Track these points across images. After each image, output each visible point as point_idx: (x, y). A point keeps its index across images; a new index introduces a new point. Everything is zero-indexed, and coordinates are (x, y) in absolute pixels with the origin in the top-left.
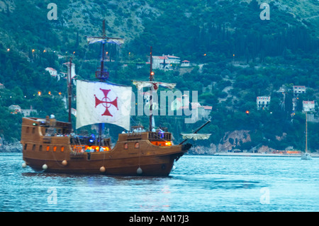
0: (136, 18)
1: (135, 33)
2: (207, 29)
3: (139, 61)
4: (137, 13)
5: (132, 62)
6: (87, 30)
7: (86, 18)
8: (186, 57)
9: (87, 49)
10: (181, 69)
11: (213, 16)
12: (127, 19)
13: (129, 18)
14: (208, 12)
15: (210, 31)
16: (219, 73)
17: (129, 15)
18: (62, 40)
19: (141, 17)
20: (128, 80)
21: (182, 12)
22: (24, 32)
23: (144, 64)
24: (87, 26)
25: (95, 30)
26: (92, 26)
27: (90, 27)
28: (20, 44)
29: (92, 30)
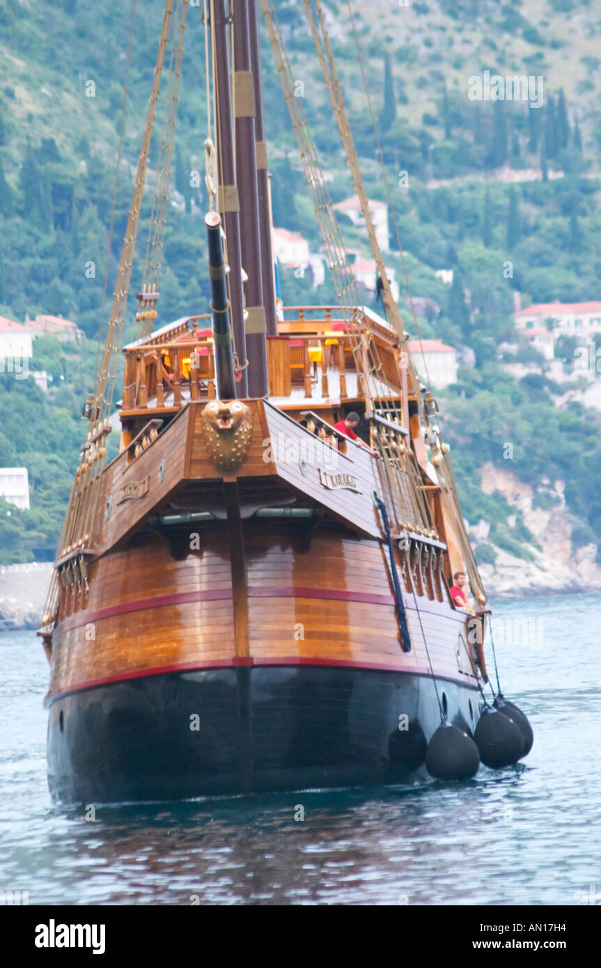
6: (428, 43)
9: (437, 133)
18: (318, 101)
22: (147, 77)
24: (429, 25)
25: (466, 42)
26: (451, 23)
27: (443, 29)
28: (133, 134)
29: (451, 42)
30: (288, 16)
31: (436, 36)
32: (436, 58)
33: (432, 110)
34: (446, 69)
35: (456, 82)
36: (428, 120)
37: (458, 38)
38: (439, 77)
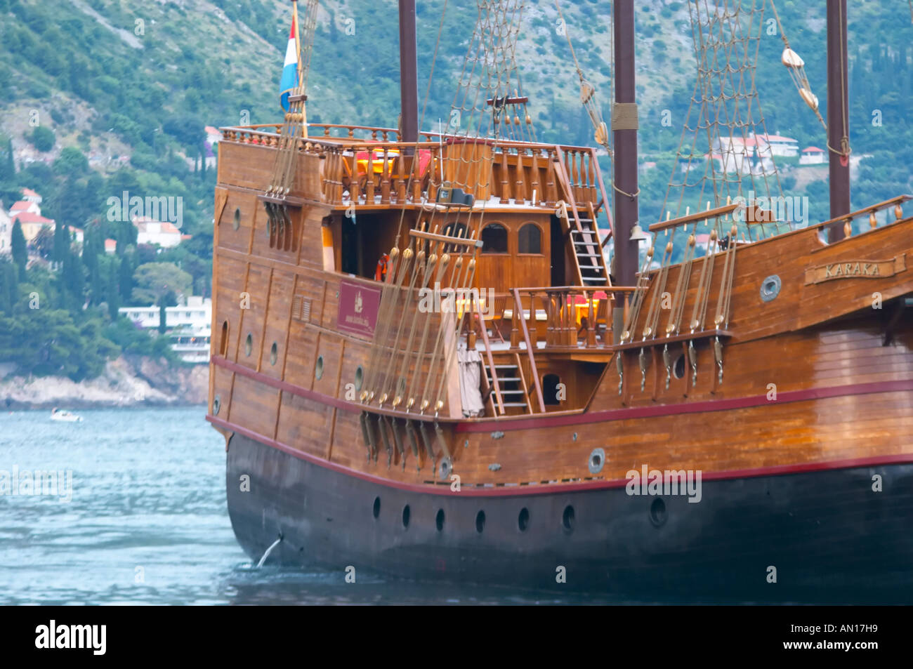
0: (675, 36)
1: (674, 77)
2: (869, 63)
3: (687, 152)
4: (678, 24)
5: (669, 154)
6: (545, 72)
7: (541, 41)
8: (813, 139)
9: (547, 125)
10: (801, 171)
11: (883, 26)
12: (651, 41)
13: (656, 37)
14: (870, 16)
15: (876, 68)
16: (904, 181)
17: (656, 28)
18: (478, 102)
19: (691, 34)
20: (658, 203)
21: (797, 16)
22: (377, 82)
23: (701, 161)
24: (546, 61)
25: (567, 72)
26: (559, 61)
27: (554, 64)
28: (367, 115)
29: (558, 72)
30: (462, 51)
31: (549, 67)
32: (549, 81)
33: (545, 110)
34: (554, 87)
35: (560, 95)
36: (542, 116)
37: (562, 69)
38: (550, 92)
